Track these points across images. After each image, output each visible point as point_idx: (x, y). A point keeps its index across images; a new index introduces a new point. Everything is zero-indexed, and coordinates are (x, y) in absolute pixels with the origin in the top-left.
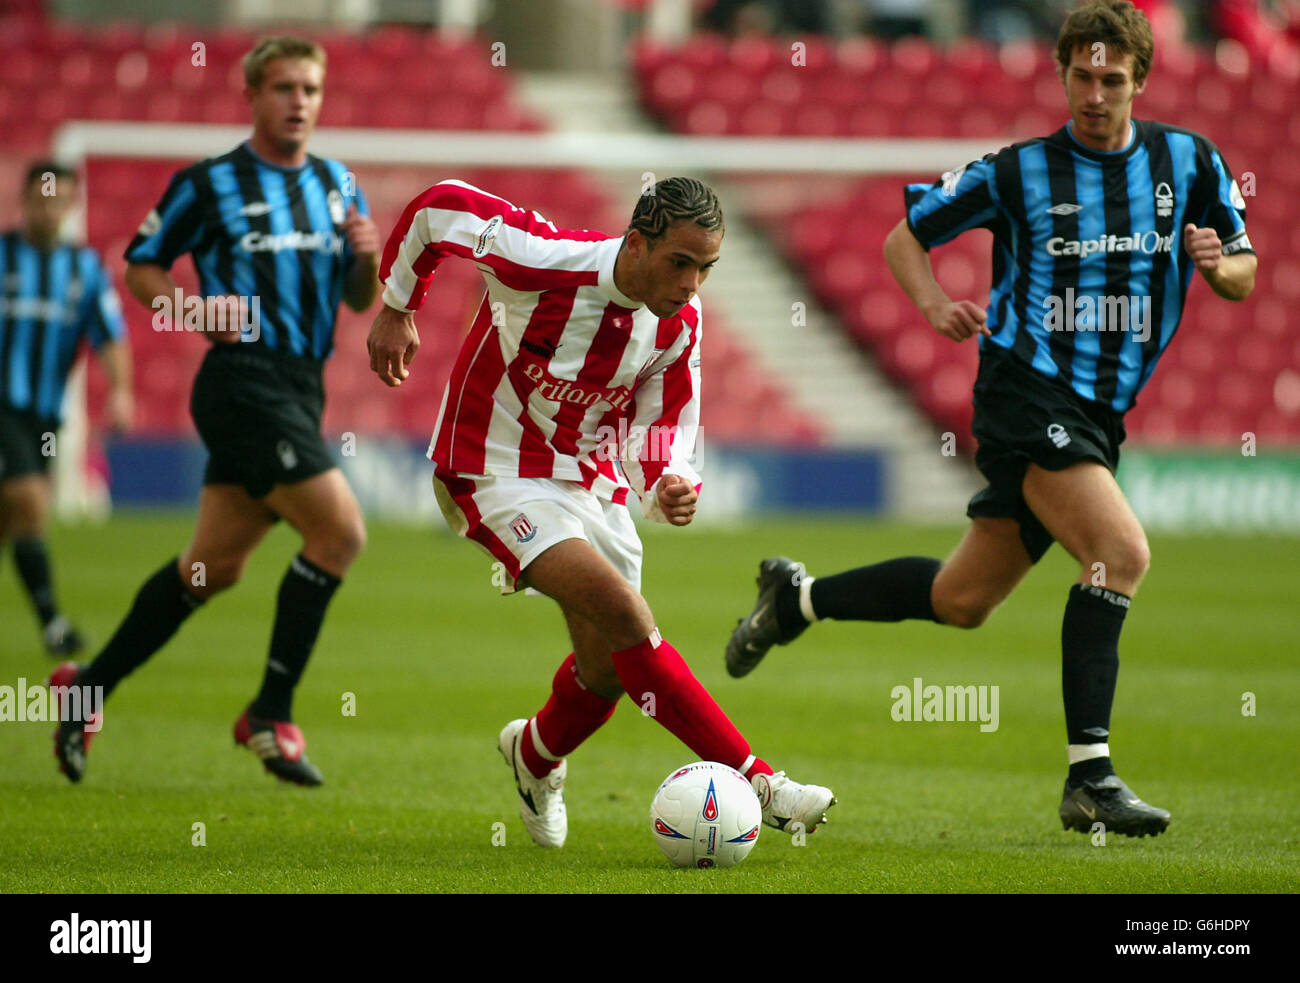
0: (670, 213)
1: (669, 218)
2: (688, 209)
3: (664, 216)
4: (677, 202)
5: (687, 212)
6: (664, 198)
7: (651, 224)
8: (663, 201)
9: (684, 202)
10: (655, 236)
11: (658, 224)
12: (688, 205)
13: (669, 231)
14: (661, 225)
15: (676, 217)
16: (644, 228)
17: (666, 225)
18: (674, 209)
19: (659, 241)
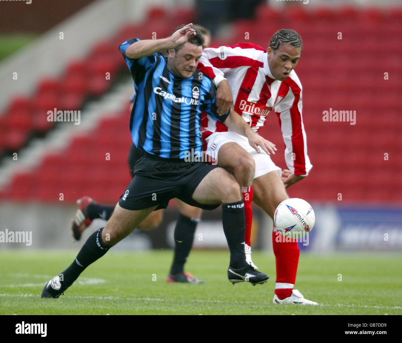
0: (280, 40)
1: (280, 42)
2: (288, 39)
3: (279, 42)
4: (284, 36)
5: (287, 40)
6: (280, 35)
7: (274, 45)
8: (279, 36)
9: (287, 37)
10: (276, 49)
11: (277, 44)
12: (288, 37)
13: (280, 46)
14: (278, 44)
15: (283, 42)
16: (272, 46)
17: (279, 44)
18: (282, 39)
19: (277, 51)
